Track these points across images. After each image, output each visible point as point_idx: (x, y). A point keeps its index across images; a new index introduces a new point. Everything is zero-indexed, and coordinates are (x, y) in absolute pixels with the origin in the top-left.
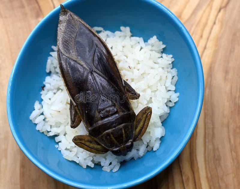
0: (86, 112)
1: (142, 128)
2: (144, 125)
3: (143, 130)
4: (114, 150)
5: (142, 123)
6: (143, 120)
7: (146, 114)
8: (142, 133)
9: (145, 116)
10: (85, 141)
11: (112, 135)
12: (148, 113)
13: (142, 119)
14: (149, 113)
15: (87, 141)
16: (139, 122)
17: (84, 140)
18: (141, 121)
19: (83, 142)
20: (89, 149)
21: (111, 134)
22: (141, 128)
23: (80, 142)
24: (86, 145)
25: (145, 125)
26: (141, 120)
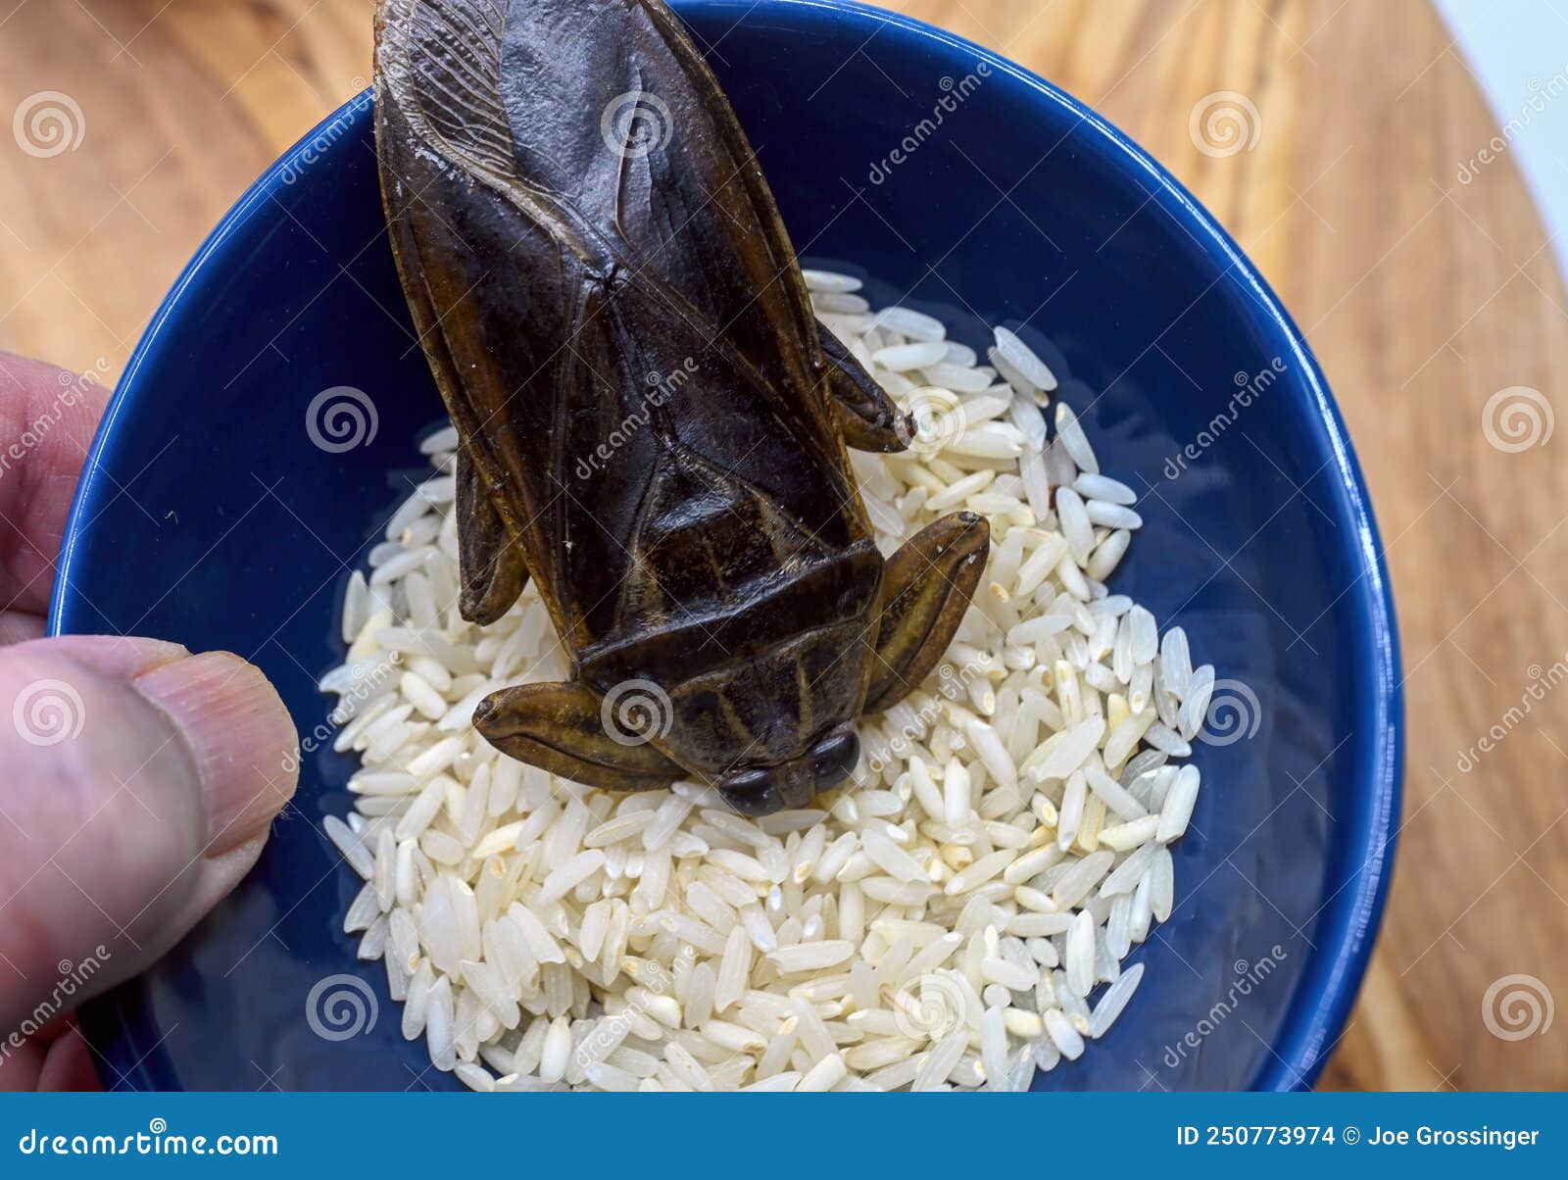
0: (569, 545)
1: (917, 643)
2: (931, 622)
3: (925, 652)
4: (737, 781)
5: (918, 616)
6: (929, 595)
7: (954, 559)
8: (914, 670)
9: (942, 571)
10: (555, 725)
11: (727, 706)
12: (962, 553)
13: (923, 588)
14: (967, 557)
15: (564, 726)
16: (899, 610)
17: (551, 717)
18: (913, 602)
19: (542, 730)
20: (577, 768)
21: (721, 696)
22: (913, 640)
23: (526, 729)
24: (559, 750)
25: (941, 626)
26: (915, 594)
